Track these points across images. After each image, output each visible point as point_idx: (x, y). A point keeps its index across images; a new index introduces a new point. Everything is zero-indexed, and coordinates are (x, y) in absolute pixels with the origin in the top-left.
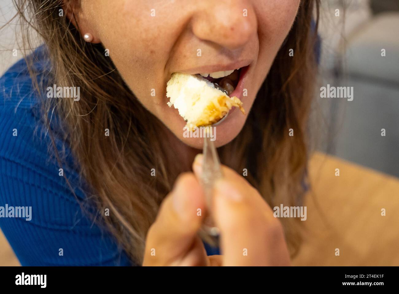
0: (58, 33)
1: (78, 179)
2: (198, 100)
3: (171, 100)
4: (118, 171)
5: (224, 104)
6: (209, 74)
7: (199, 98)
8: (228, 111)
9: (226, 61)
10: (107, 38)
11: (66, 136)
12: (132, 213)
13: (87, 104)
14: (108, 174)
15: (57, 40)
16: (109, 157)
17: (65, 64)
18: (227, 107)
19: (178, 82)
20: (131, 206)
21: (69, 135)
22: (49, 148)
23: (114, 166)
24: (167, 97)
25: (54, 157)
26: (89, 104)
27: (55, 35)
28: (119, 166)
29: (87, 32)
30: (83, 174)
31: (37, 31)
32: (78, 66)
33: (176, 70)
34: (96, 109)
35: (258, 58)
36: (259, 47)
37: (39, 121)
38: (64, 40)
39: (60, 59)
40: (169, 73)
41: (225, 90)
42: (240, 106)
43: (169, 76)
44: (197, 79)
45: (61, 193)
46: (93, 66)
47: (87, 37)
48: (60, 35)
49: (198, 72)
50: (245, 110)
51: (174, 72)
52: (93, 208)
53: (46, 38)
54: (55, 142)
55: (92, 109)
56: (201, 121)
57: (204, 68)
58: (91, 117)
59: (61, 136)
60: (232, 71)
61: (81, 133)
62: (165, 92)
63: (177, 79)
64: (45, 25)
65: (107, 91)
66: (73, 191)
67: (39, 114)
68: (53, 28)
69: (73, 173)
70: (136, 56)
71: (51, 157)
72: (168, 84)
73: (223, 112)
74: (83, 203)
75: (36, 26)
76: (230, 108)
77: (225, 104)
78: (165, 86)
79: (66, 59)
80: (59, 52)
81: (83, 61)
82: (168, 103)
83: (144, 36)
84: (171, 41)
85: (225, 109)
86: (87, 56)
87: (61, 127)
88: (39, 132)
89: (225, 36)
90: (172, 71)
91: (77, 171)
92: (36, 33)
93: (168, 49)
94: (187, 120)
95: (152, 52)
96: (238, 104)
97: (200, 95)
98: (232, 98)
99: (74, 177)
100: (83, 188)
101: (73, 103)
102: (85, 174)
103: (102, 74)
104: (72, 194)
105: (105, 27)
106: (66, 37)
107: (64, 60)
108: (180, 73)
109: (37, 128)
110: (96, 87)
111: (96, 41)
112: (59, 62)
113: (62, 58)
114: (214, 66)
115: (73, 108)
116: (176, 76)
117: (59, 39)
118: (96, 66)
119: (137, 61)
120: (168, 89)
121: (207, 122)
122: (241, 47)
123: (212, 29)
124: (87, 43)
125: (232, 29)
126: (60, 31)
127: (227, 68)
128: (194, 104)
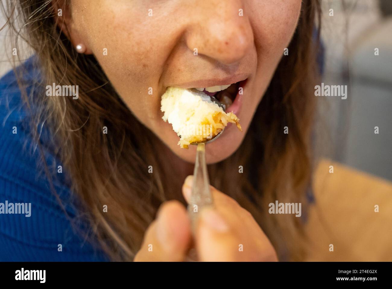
0: (49, 43)
1: (69, 195)
2: (192, 115)
3: (165, 114)
4: (111, 186)
5: (219, 121)
6: (205, 88)
7: (194, 114)
8: (223, 128)
9: (222, 75)
10: (98, 50)
11: (57, 151)
12: (126, 229)
13: (78, 117)
14: (101, 190)
15: (48, 52)
16: (102, 171)
17: (56, 76)
18: (223, 124)
19: (173, 95)
20: (125, 222)
21: (60, 150)
22: (40, 163)
23: (107, 182)
24: (161, 111)
25: (44, 173)
26: (81, 118)
27: (46, 46)
28: (112, 181)
29: (79, 43)
30: (75, 190)
31: (27, 41)
32: (70, 78)
33: (170, 84)
34: (88, 123)
35: (257, 71)
36: (258, 60)
37: (28, 135)
38: (55, 51)
39: (51, 71)
40: (163, 87)
41: (222, 105)
42: (236, 122)
43: (163, 90)
44: (192, 93)
45: (50, 210)
46: (85, 78)
47: (79, 48)
48: (51, 46)
49: (193, 87)
50: (241, 127)
51: (169, 86)
52: (86, 225)
53: (36, 50)
54: (45, 157)
55: (84, 123)
56: (195, 137)
57: (199, 82)
58: (83, 130)
59: (51, 150)
60: (229, 85)
61: (72, 147)
62: (159, 106)
63: (172, 92)
64: (35, 36)
65: (100, 104)
66: (64, 207)
67: (28, 127)
68: (43, 39)
69: (64, 188)
70: (128, 70)
71: (40, 172)
72: (163, 97)
73: (217, 129)
74: (74, 220)
75: (27, 36)
76: (226, 125)
77: (221, 121)
78: (160, 100)
79: (57, 71)
80: (50, 64)
81: (75, 73)
82: (163, 118)
83: (136, 49)
84: (164, 55)
85: (220, 126)
86: (79, 67)
87: (52, 140)
88: (28, 147)
89: (220, 51)
90: (166, 85)
91: (69, 186)
92: (26, 44)
93: (161, 63)
94: (181, 136)
95: (144, 66)
96: (234, 120)
97: (194, 110)
98: (228, 114)
99: (65, 192)
100: (75, 204)
101: (64, 117)
102: (77, 189)
103: (95, 87)
104: (62, 211)
105: (96, 40)
106: (57, 47)
107: (55, 72)
108: (174, 86)
109: (26, 142)
110: (89, 100)
111: (89, 52)
112: (49, 74)
113: (53, 69)
114: (210, 80)
115: (63, 122)
116: (171, 89)
117: (50, 50)
118: (88, 78)
119: (129, 75)
120: (163, 103)
121: (201, 139)
122: (237, 62)
123: (206, 44)
124: (80, 54)
125: (227, 43)
126: (50, 41)
127: (223, 82)
128: (188, 119)
